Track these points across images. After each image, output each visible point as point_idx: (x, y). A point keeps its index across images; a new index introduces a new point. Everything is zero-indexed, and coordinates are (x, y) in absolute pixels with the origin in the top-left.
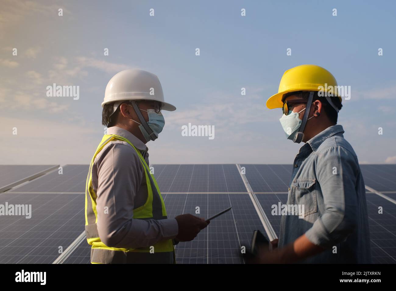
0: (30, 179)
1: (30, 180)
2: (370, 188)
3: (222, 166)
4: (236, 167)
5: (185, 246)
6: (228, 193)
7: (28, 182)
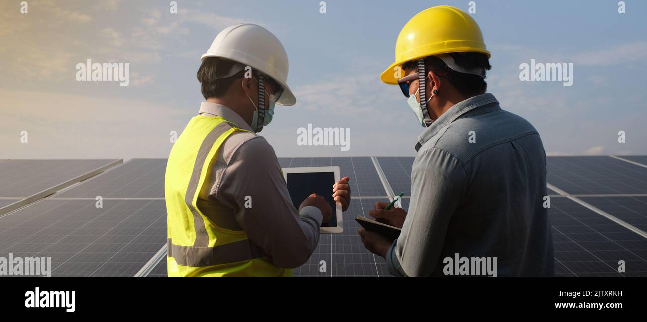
0: (81, 179)
1: (81, 181)
2: (560, 190)
3: (352, 159)
4: (371, 160)
5: (300, 272)
6: (361, 197)
7: (78, 184)
